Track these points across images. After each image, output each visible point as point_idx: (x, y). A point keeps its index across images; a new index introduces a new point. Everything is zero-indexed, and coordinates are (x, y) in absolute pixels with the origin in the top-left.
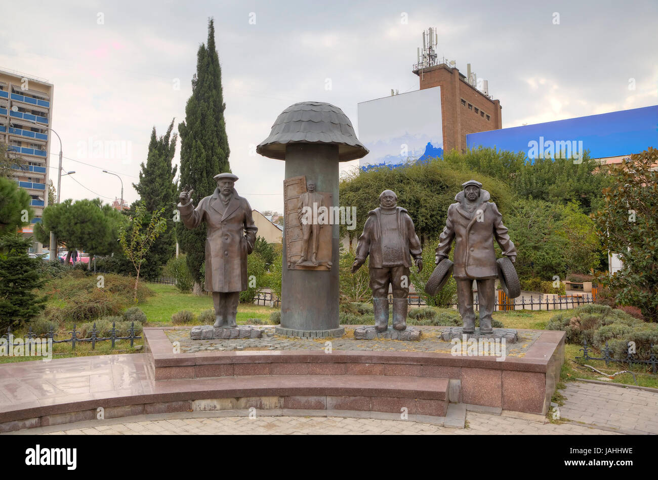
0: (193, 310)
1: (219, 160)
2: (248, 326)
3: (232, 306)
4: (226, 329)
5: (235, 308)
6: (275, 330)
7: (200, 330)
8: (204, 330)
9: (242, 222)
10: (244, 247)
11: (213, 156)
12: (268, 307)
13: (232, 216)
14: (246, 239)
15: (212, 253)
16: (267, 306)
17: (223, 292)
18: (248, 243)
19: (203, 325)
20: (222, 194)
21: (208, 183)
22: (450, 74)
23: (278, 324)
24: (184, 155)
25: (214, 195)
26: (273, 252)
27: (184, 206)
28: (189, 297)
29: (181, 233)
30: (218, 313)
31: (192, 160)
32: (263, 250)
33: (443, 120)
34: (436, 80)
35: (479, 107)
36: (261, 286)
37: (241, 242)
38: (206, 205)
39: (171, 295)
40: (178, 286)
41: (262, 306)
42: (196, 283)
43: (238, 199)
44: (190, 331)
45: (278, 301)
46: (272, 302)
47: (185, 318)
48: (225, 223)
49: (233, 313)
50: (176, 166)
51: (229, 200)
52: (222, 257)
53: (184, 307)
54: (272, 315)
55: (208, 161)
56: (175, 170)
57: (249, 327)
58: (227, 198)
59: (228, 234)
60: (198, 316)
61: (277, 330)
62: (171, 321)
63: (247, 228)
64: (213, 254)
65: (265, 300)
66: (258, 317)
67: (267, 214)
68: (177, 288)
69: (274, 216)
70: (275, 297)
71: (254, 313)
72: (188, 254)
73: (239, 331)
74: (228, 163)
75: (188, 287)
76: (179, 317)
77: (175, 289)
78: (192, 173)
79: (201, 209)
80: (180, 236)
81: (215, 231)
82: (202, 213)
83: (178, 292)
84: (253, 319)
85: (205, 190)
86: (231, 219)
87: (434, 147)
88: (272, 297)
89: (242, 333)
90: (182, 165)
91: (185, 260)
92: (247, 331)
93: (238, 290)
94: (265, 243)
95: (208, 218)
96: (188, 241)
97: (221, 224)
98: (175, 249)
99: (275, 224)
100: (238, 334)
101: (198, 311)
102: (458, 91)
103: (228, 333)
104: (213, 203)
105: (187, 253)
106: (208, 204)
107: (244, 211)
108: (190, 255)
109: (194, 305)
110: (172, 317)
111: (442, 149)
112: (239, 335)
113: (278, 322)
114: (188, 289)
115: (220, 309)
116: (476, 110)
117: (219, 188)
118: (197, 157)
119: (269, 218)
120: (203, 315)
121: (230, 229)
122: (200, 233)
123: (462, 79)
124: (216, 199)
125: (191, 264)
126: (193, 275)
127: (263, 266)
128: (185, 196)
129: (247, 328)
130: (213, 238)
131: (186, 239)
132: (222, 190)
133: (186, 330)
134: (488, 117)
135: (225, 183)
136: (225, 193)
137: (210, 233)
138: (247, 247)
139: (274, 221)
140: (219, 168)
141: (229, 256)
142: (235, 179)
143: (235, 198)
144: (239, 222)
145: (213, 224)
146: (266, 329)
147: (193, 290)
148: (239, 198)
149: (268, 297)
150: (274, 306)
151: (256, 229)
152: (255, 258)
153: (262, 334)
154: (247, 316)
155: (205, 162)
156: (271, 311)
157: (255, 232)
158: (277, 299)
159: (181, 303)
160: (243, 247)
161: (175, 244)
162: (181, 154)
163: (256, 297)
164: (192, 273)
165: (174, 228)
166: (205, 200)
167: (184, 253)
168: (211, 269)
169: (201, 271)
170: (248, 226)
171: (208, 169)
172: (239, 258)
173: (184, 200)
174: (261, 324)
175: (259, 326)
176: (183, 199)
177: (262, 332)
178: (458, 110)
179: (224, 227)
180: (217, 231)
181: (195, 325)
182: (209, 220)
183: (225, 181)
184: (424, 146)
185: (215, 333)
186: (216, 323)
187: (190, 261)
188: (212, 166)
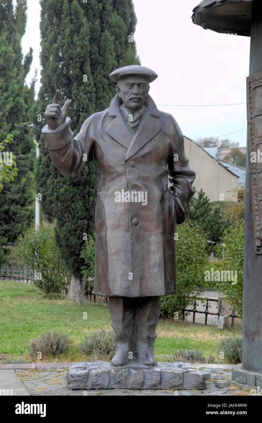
0: (69, 330)
1: (116, 39)
2: (176, 364)
3: (147, 324)
4: (134, 368)
5: (153, 328)
6: (230, 374)
7: (86, 371)
8: (93, 371)
9: (164, 162)
10: (170, 209)
11: (103, 31)
12: (213, 327)
13: (146, 150)
14: (174, 194)
15: (107, 222)
16: (210, 326)
17: (130, 296)
18: (177, 203)
19: (90, 361)
20: (126, 107)
21: (95, 85)
23: (236, 363)
24: (46, 29)
25: (112, 108)
26: (220, 218)
27: (54, 131)
28: (60, 307)
29: (45, 183)
30: (121, 338)
31: (63, 39)
32: (202, 215)
36: (199, 286)
37: (162, 200)
38: (95, 129)
39: (26, 301)
40: (40, 284)
41: (202, 325)
42: (72, 277)
43: (158, 117)
44: (66, 372)
45: (233, 316)
46: (222, 318)
47: (55, 347)
48: (132, 163)
49: (149, 337)
50: (31, 51)
51: (140, 118)
52: (127, 229)
53: (53, 326)
54: (223, 344)
55: (94, 40)
56: (29, 59)
57: (180, 366)
58: (137, 115)
59: (139, 184)
60: (79, 342)
61: (235, 375)
62: (27, 352)
63: (174, 174)
64: (109, 222)
65: (207, 313)
66: (194, 346)
67: (207, 143)
68: (37, 289)
69: (222, 147)
70: (228, 307)
71: (187, 339)
72: (58, 224)
73: (161, 374)
74: (133, 44)
75: (57, 287)
76: (44, 345)
77: (33, 291)
78: (63, 65)
79: (86, 137)
80: (42, 189)
81: (113, 179)
82: (89, 144)
83: (39, 296)
84: (186, 351)
85: (90, 100)
86: (144, 156)
88: (220, 308)
89: (166, 377)
90: (43, 49)
91: (53, 234)
92: (175, 375)
93: (157, 294)
94: (206, 202)
95: (99, 154)
96: (57, 198)
97: (125, 166)
98: (33, 212)
99: (225, 165)
100: (159, 379)
101: (78, 334)
103: (140, 378)
104: (109, 125)
105: (55, 221)
106: (99, 128)
107: (168, 140)
108: (62, 223)
109: (71, 321)
110: (30, 345)
112: (160, 383)
113: (235, 359)
114: (57, 290)
115: (123, 329)
117: (121, 95)
118: (73, 33)
119: (213, 151)
120: (89, 341)
121: (143, 174)
122: (80, 182)
124: (114, 117)
125: (63, 243)
126: (67, 263)
127: (204, 246)
128: (56, 112)
129: (175, 368)
130: (109, 193)
131: (55, 194)
132: (126, 99)
133: (60, 370)
135: (132, 85)
136: (133, 104)
137: (104, 184)
138: (176, 210)
139: (222, 157)
140: (114, 54)
141: (140, 227)
142: (150, 77)
143: (152, 115)
144: (159, 162)
145: (109, 166)
146: (213, 371)
147: (67, 292)
148: (159, 115)
149: (214, 308)
150: (226, 326)
151: (192, 175)
152: (187, 231)
153: (207, 382)
154: (172, 344)
155: (87, 43)
156: (221, 337)
157: (190, 180)
158: (231, 313)
159: (45, 317)
160: (166, 210)
161: (32, 202)
162: (41, 28)
163: (190, 307)
164: (67, 259)
165: (29, 172)
166: (95, 120)
167: (50, 221)
168: (106, 252)
169: (82, 256)
170: (177, 168)
171: (93, 56)
172: (160, 231)
173: (53, 120)
174: (203, 361)
175: (199, 366)
176: (53, 118)
177: (206, 378)
179: (130, 172)
180: (117, 180)
181: (73, 360)
182: (102, 157)
183: (131, 81)
185: (114, 378)
186: (117, 358)
187: (61, 236)
188: (101, 51)
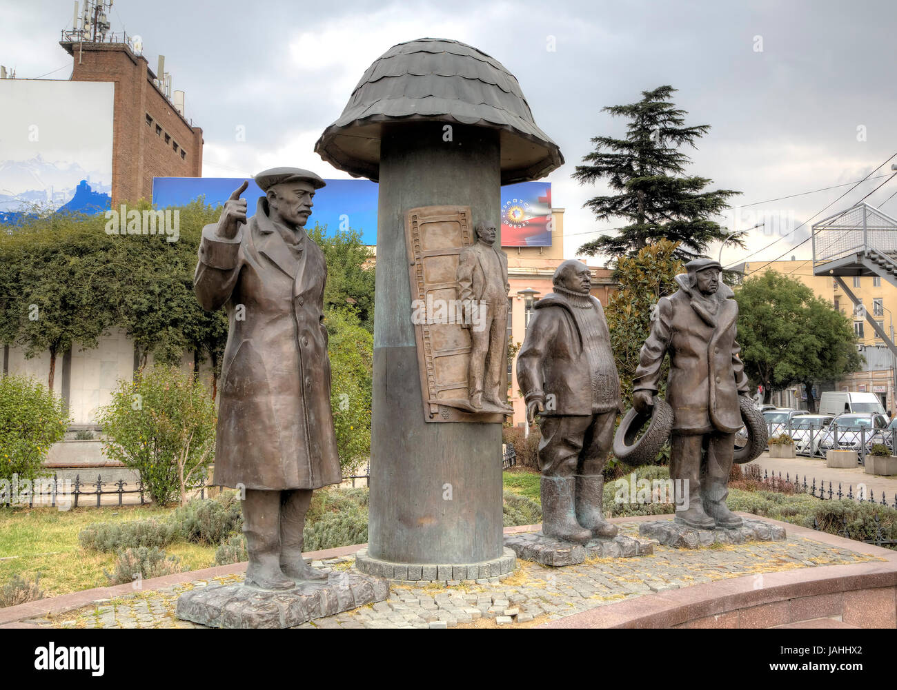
13: (311, 284)
15: (270, 382)
22: (133, 65)
30: (270, 548)
33: (115, 145)
34: (107, 70)
35: (171, 134)
52: (299, 392)
59: (309, 330)
64: (273, 383)
81: (274, 321)
86: (310, 292)
87: (92, 191)
95: (250, 284)
97: (293, 303)
102: (143, 100)
104: (265, 244)
106: (248, 245)
111: (110, 195)
116: (167, 137)
123: (150, 79)
130: (267, 340)
132: (291, 211)
134: (183, 153)
136: (301, 220)
141: (312, 389)
178: (142, 131)
179: (299, 312)
180: (280, 322)
182: (257, 288)
183: (305, 188)
184: (73, 186)
